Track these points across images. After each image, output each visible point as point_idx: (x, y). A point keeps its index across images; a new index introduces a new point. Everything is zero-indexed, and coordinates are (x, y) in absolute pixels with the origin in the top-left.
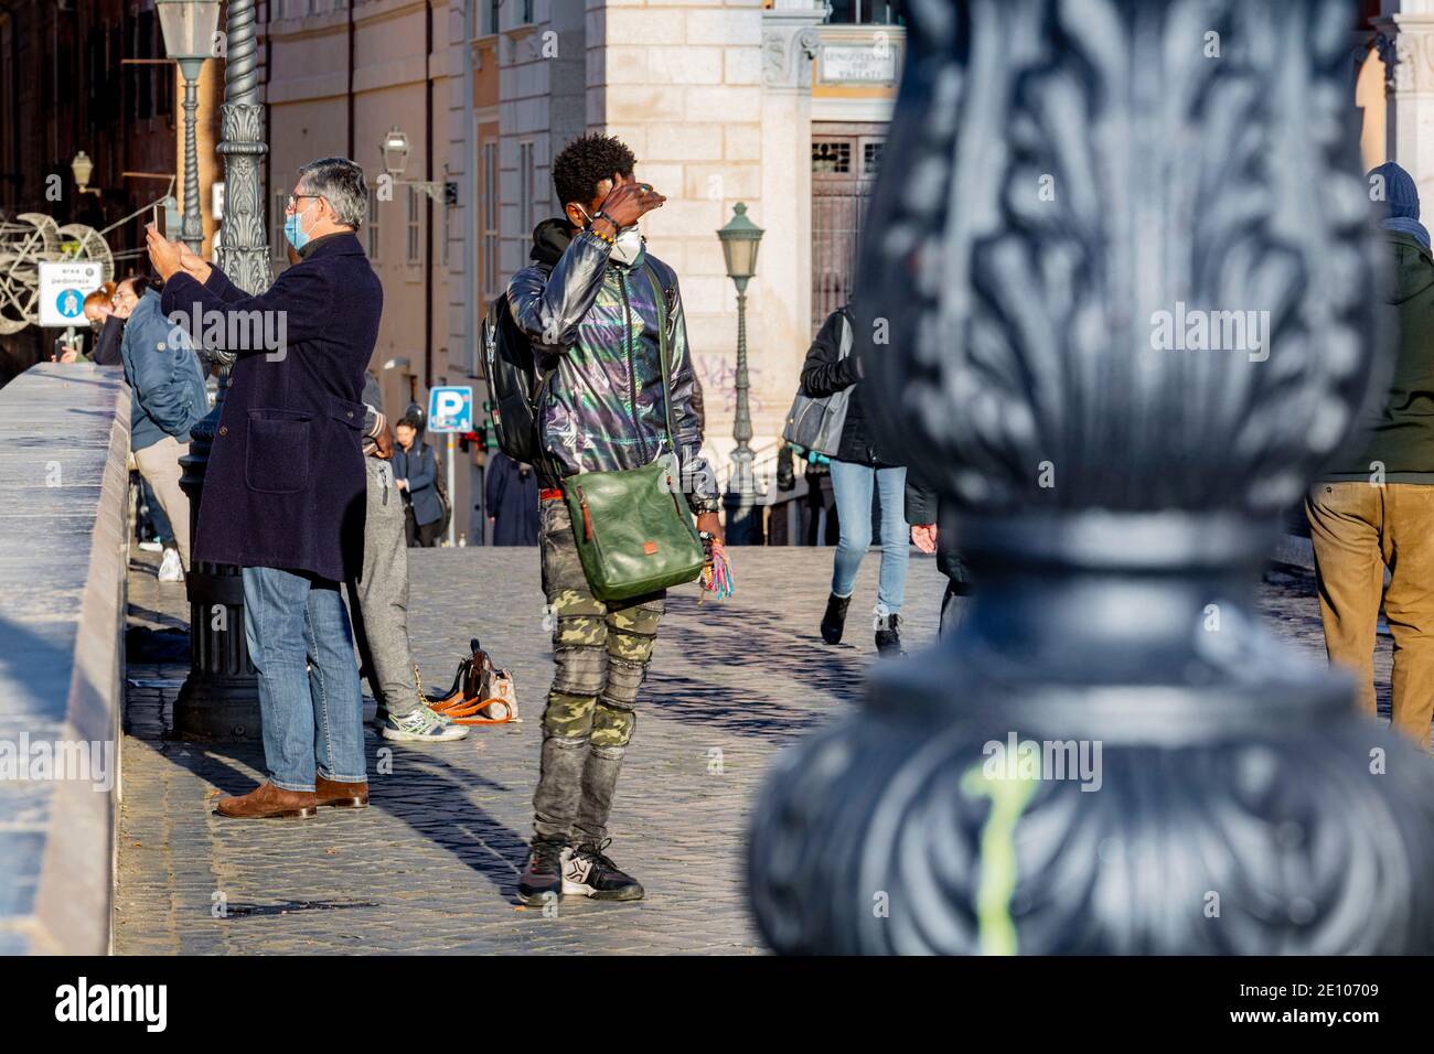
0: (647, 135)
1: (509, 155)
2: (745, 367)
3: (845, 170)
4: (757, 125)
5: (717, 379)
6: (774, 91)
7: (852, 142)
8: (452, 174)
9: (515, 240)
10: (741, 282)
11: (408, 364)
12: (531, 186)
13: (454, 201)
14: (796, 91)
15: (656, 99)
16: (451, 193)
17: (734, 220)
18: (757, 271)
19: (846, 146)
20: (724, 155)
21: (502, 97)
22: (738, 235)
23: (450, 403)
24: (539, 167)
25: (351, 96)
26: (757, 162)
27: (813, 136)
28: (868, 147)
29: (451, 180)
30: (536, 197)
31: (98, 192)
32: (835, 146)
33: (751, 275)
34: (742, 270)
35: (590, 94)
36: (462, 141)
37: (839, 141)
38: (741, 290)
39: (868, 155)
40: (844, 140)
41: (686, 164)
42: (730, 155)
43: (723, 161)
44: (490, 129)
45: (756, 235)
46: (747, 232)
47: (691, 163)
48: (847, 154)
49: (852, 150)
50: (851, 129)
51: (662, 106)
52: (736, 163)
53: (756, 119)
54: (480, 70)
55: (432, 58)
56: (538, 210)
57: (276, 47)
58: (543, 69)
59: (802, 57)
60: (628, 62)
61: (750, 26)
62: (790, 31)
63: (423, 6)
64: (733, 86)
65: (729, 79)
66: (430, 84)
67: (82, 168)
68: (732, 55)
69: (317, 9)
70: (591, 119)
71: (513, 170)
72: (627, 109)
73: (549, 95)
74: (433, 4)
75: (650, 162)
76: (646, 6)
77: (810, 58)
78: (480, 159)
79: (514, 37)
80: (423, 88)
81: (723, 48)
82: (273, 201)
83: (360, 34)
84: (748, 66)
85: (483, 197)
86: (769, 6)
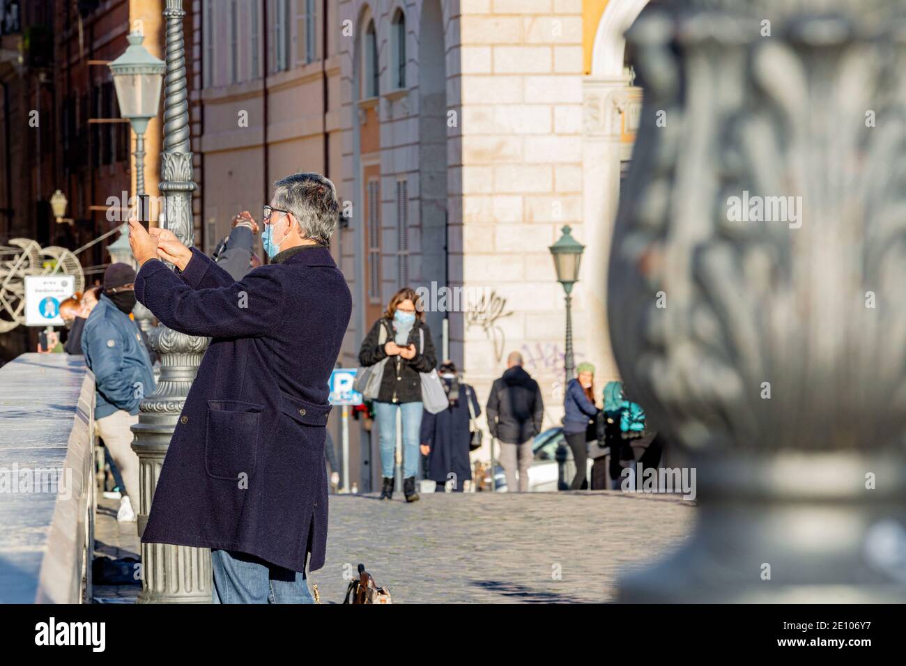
0: (494, 173)
1: (388, 189)
2: (572, 352)
4: (579, 165)
5: (551, 361)
6: (590, 136)
9: (393, 255)
10: (568, 286)
12: (406, 214)
13: (346, 226)
14: (609, 138)
15: (501, 145)
17: (562, 238)
18: (580, 277)
20: (554, 188)
21: (382, 145)
23: (344, 382)
24: (412, 199)
26: (579, 193)
30: (410, 222)
31: (71, 222)
33: (575, 280)
34: (568, 276)
35: (450, 142)
36: (351, 180)
38: (568, 292)
41: (525, 195)
42: (559, 188)
43: (553, 193)
44: (373, 170)
45: (579, 249)
46: (572, 247)
47: (530, 194)
51: (505, 151)
52: (564, 194)
53: (578, 160)
54: (365, 125)
55: (329, 116)
56: (411, 232)
57: (208, 109)
58: (413, 123)
59: (613, 113)
60: (479, 117)
61: (574, 88)
62: (604, 92)
63: (321, 76)
64: (560, 135)
65: (557, 130)
66: (326, 136)
67: (59, 203)
68: (559, 111)
69: (239, 79)
70: (451, 162)
71: (391, 201)
72: (479, 154)
73: (418, 143)
74: (328, 74)
75: (497, 194)
76: (493, 74)
77: (620, 112)
78: (366, 192)
79: (391, 99)
80: (321, 139)
81: (552, 106)
82: (207, 227)
83: (273, 98)
84: (572, 119)
85: (369, 222)
86: (587, 73)
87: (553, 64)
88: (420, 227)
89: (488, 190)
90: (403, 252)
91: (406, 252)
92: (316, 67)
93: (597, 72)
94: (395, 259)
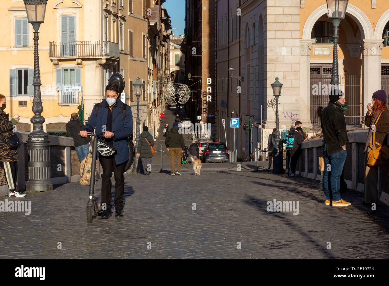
0: (275, 65)
1: (252, 71)
2: (278, 118)
3: (320, 73)
4: (299, 63)
6: (302, 56)
7: (321, 67)
8: (243, 75)
9: (253, 88)
10: (277, 97)
11: (237, 112)
12: (255, 77)
13: (243, 80)
14: (307, 56)
15: (277, 58)
16: (243, 79)
17: (275, 81)
19: (320, 68)
20: (292, 70)
21: (250, 59)
22: (276, 86)
23: (235, 122)
24: (256, 73)
25: (228, 61)
26: (299, 71)
27: (311, 66)
28: (324, 68)
29: (243, 76)
30: (256, 79)
31: (192, 80)
32: (317, 68)
33: (280, 95)
34: (277, 94)
35: (264, 57)
36: (245, 68)
37: (318, 67)
38: (277, 99)
39: (324, 70)
40: (319, 67)
41: (284, 72)
42: (293, 70)
43: (291, 71)
44: (249, 66)
45: (281, 85)
46: (278, 85)
47: (285, 71)
48: (320, 70)
49: (321, 69)
50: (320, 65)
51: (279, 60)
53: (299, 62)
54: (248, 54)
55: (240, 52)
56: (256, 81)
57: (218, 52)
58: (257, 53)
59: (308, 49)
60: (271, 50)
61: (297, 43)
62: (305, 44)
63: (239, 42)
64: (293, 55)
65: (293, 54)
66: (240, 57)
67: (189, 76)
68: (293, 49)
69: (224, 44)
70: (264, 63)
71: (252, 74)
72: (271, 60)
73: (258, 58)
74: (240, 42)
75: (276, 71)
76: (275, 39)
77: (310, 49)
78: (247, 72)
79: (252, 46)
80: (239, 58)
81: (291, 47)
82: (217, 81)
83: (230, 49)
84: (297, 51)
85: (248, 79)
86: (301, 39)
87: (292, 36)
88: (258, 80)
89: (274, 70)
90: (254, 87)
91: (255, 87)
92: (238, 40)
93: (304, 38)
94: (253, 89)
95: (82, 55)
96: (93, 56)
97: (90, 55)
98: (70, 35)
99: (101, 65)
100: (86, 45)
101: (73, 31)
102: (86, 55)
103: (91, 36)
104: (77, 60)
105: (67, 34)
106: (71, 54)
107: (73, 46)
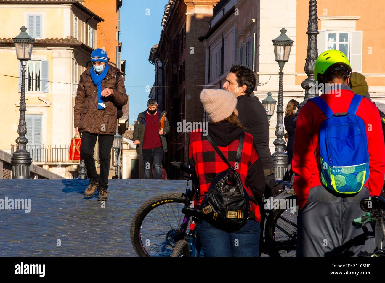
95: (49, 160)
96: (63, 162)
97: (59, 160)
98: (36, 137)
99: (70, 172)
100: (54, 150)
101: (40, 133)
102: (54, 160)
103: (60, 139)
104: (43, 166)
105: (32, 136)
106: (36, 159)
107: (39, 150)
